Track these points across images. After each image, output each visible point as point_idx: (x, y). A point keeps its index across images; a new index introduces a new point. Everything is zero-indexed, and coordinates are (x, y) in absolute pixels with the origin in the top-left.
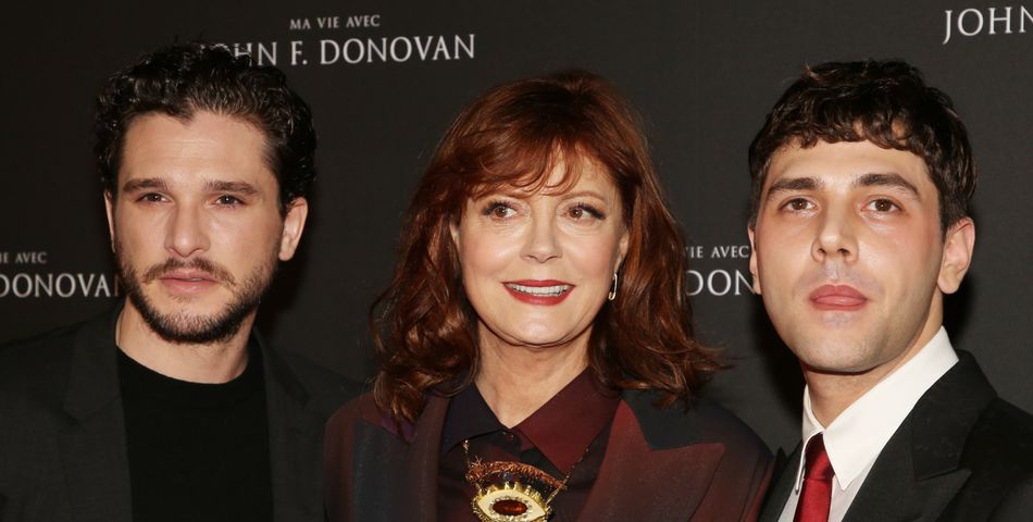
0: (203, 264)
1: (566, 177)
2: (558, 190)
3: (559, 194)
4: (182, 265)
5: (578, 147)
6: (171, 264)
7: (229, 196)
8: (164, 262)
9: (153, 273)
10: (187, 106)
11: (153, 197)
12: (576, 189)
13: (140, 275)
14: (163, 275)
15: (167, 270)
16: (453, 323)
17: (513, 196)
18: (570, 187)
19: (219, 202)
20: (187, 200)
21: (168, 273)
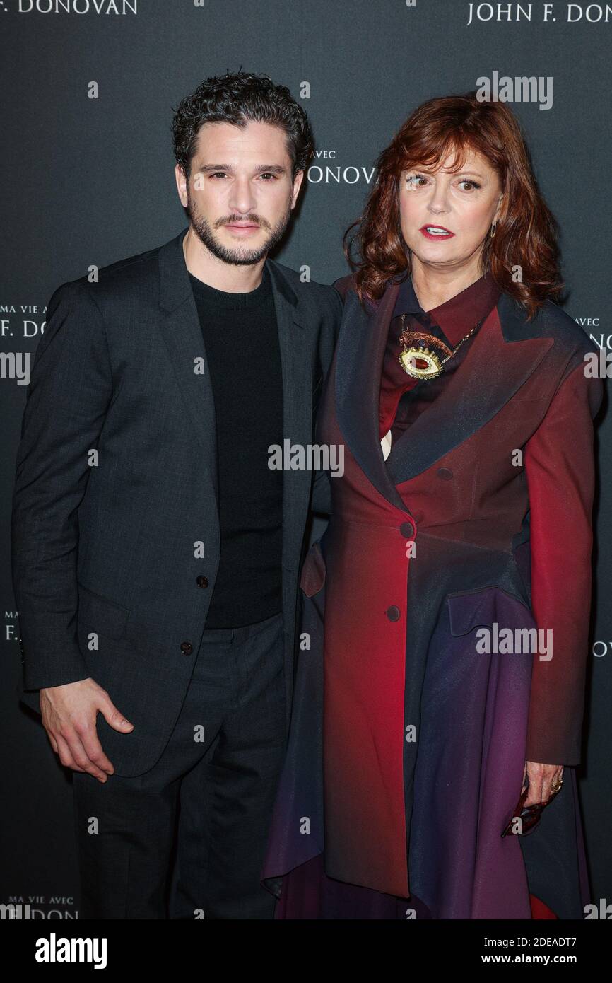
0: (254, 218)
1: (456, 162)
2: (452, 170)
3: (451, 173)
4: (240, 219)
5: (466, 145)
6: (233, 218)
7: (267, 174)
8: (228, 216)
9: (220, 223)
10: (241, 118)
11: (220, 175)
12: (462, 170)
13: (211, 225)
14: (227, 224)
15: (230, 221)
16: (392, 245)
17: (424, 172)
18: (459, 169)
19: (261, 177)
20: (243, 178)
21: (232, 223)
